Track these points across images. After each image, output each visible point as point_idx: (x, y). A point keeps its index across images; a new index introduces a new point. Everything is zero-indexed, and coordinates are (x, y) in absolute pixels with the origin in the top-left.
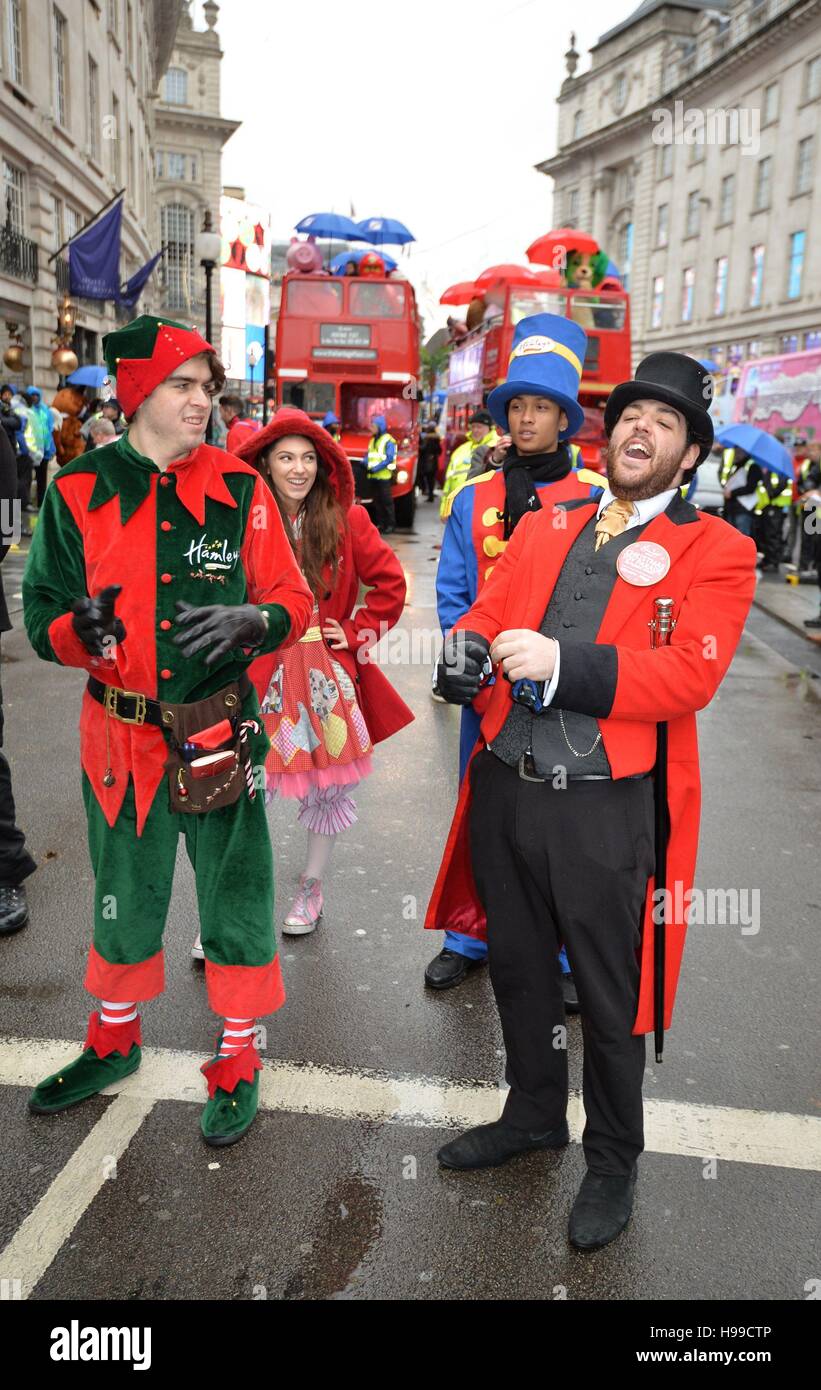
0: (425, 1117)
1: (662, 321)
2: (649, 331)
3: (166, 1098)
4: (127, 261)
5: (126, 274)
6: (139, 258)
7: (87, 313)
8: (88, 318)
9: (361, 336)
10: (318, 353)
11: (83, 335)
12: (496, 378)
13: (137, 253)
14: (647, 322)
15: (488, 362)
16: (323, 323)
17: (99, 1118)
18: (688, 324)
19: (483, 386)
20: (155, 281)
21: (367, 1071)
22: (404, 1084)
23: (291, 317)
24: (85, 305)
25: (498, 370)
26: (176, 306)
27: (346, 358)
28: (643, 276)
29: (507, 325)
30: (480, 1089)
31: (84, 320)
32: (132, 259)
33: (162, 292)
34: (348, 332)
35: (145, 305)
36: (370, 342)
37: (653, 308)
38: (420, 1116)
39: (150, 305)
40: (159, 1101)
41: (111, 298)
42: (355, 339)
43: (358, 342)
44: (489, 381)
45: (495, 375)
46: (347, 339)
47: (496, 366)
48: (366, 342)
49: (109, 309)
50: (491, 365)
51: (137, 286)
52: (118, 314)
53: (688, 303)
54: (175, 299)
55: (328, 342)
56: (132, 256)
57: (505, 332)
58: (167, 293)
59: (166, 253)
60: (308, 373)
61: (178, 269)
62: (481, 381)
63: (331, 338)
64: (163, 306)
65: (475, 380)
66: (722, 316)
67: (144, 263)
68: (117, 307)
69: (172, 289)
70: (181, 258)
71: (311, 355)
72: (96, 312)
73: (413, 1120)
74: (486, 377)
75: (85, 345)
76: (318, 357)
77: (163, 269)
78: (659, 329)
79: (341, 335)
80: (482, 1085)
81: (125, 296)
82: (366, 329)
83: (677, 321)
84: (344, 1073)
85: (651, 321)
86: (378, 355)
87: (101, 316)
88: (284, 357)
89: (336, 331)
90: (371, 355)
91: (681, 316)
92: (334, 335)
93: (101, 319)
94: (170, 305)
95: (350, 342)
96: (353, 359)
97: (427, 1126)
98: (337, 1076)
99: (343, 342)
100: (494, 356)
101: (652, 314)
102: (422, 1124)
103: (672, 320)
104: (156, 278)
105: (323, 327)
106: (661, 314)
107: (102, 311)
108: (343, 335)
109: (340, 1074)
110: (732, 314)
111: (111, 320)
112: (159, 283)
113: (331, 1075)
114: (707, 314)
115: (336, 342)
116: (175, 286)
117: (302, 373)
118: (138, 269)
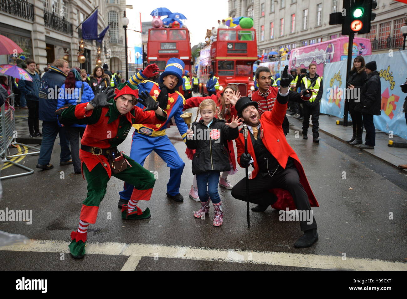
0: (222, 259)
1: (264, 39)
2: (260, 42)
3: (145, 256)
4: (99, 28)
5: (99, 32)
6: (102, 27)
7: (88, 45)
8: (88, 46)
9: (173, 46)
10: (160, 52)
11: (86, 51)
12: (216, 57)
13: (102, 26)
14: (260, 39)
15: (213, 52)
16: (161, 43)
17: (126, 262)
18: (273, 39)
19: (211, 60)
20: (107, 34)
21: (203, 248)
22: (214, 251)
23: (151, 41)
24: (87, 42)
25: (216, 55)
26: (113, 42)
27: (169, 53)
28: (257, 26)
29: (218, 40)
30: (237, 252)
31: (87, 47)
32: (101, 28)
33: (109, 38)
34: (169, 45)
35: (105, 42)
36: (176, 48)
37: (261, 35)
38: (220, 259)
39: (106, 41)
40: (142, 257)
41: (95, 39)
42: (171, 47)
43: (172, 48)
44: (213, 58)
45: (215, 56)
46: (169, 47)
47: (215, 54)
48: (175, 48)
49: (94, 43)
50: (214, 53)
51: (102, 36)
52: (97, 44)
53: (272, 33)
54: (113, 40)
55: (163, 48)
56: (100, 27)
57: (218, 43)
58: (110, 38)
59: (110, 26)
60: (158, 58)
61: (114, 30)
62: (211, 58)
63: (164, 47)
64: (109, 42)
65: (209, 58)
66: (283, 36)
67: (104, 29)
68: (96, 42)
69: (112, 37)
70: (114, 27)
71: (158, 52)
72: (90, 44)
73: (218, 260)
74: (212, 57)
75: (87, 54)
76: (160, 53)
77: (109, 31)
78: (263, 42)
79: (167, 46)
80: (238, 251)
81: (99, 39)
82: (175, 44)
83: (269, 39)
84: (196, 248)
85: (261, 39)
86: (179, 52)
87: (92, 45)
88: (150, 54)
89: (166, 45)
90: (177, 52)
91: (270, 37)
92: (165, 46)
93: (92, 46)
94: (112, 42)
95: (170, 48)
96: (171, 53)
97: (223, 261)
98: (194, 249)
99: (168, 48)
100: (214, 50)
101: (261, 37)
102: (222, 261)
103: (267, 38)
104: (107, 33)
105: (162, 44)
106: (264, 37)
107: (92, 44)
108: (168, 46)
109: (195, 249)
110: (286, 36)
111: (95, 46)
112: (108, 35)
113: (192, 249)
114: (278, 36)
115: (166, 48)
116: (113, 36)
117: (156, 58)
118: (102, 31)
